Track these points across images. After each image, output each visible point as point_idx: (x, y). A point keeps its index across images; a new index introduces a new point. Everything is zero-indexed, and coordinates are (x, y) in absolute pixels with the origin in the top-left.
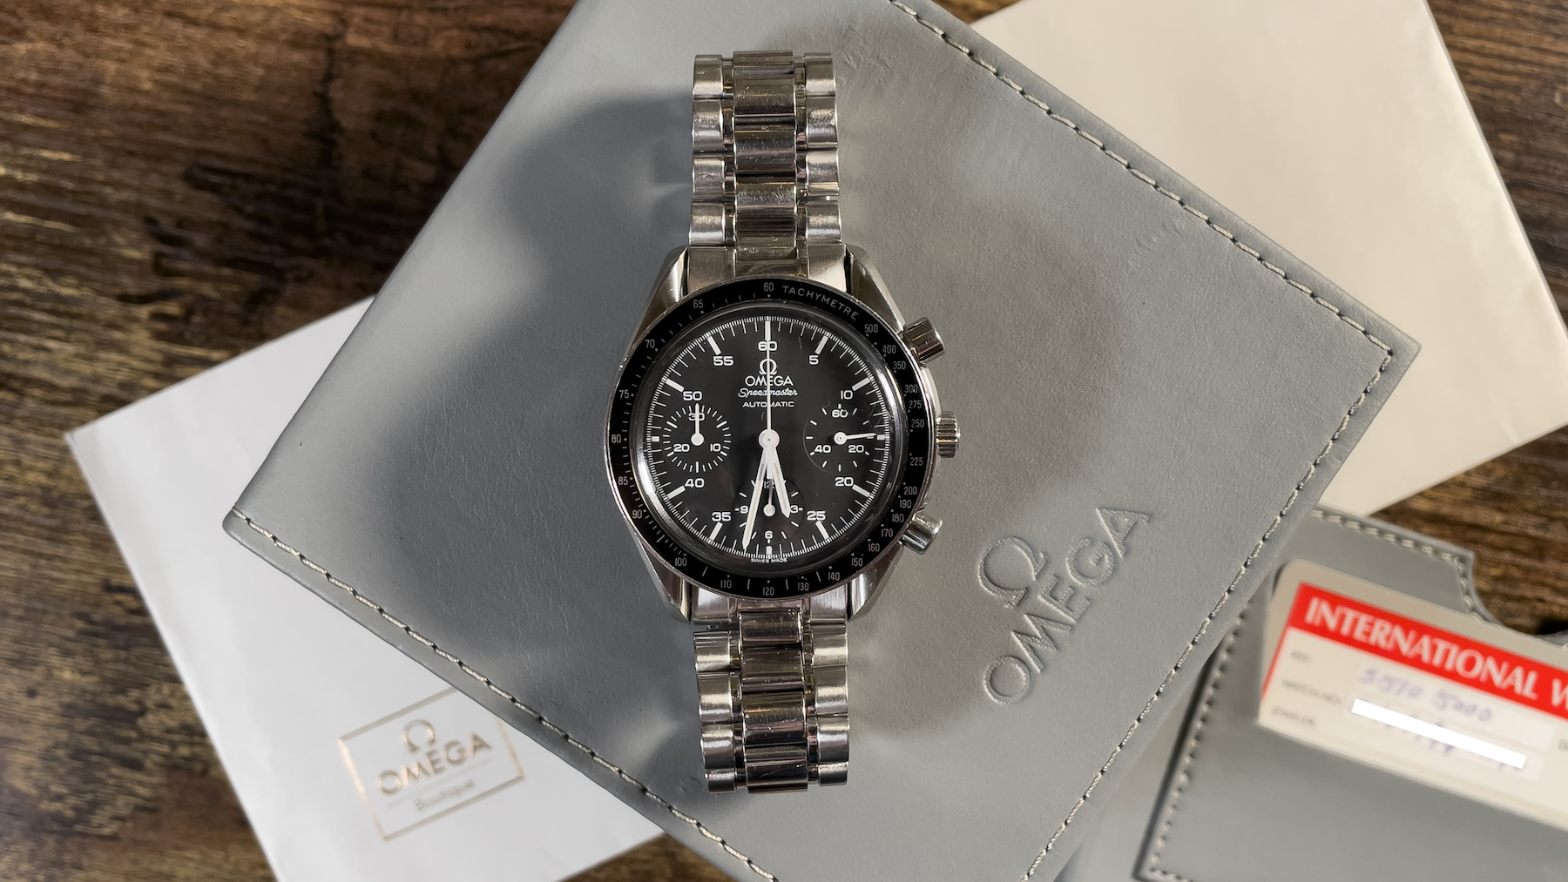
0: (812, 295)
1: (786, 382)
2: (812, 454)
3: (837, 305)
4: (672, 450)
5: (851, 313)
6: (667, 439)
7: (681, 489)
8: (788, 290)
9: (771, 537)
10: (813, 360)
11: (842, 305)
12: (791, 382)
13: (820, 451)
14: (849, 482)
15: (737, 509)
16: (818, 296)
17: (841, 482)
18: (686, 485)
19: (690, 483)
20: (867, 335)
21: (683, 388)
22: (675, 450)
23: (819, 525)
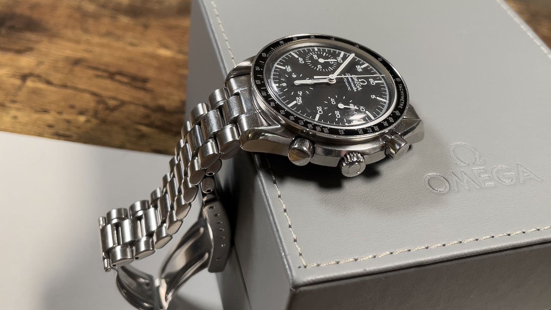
0: (402, 93)
1: (359, 88)
2: (329, 98)
3: (402, 101)
4: (313, 54)
5: (401, 106)
6: (317, 53)
7: (297, 57)
8: (400, 86)
9: (283, 85)
10: (373, 97)
11: (403, 103)
12: (359, 89)
13: (332, 100)
14: (320, 112)
15: (293, 74)
16: (403, 95)
17: (319, 109)
18: (299, 58)
19: (301, 60)
20: (394, 112)
21: (342, 57)
22: (314, 55)
23: (295, 102)
